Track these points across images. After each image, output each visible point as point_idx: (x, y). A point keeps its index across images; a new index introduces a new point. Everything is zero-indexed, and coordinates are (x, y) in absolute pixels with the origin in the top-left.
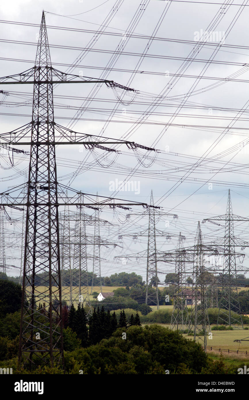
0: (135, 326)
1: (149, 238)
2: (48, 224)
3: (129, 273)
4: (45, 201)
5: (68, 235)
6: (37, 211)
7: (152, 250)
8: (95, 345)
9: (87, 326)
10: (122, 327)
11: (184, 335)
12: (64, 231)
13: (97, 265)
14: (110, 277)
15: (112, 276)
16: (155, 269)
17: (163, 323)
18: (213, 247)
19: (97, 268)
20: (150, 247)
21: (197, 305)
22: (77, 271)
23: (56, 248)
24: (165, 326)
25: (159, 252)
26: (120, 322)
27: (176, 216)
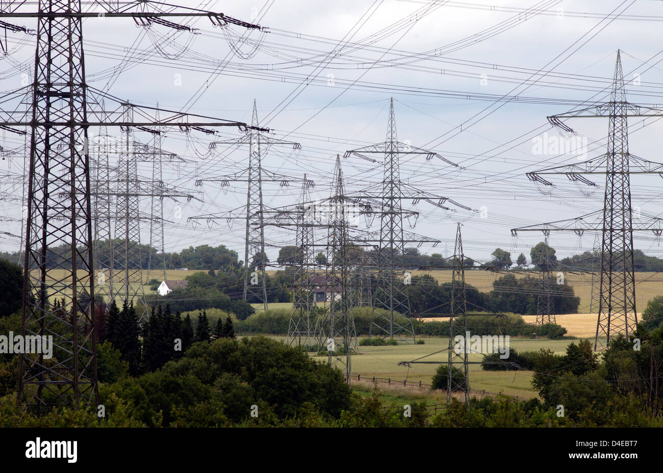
0: (225, 338)
1: (249, 184)
2: (70, 159)
3: (214, 247)
4: (64, 117)
5: (106, 178)
6: (50, 135)
7: (255, 206)
8: (153, 372)
9: (141, 339)
10: (201, 340)
11: (311, 354)
12: (98, 171)
13: (157, 232)
14: (181, 253)
15: (184, 251)
16: (260, 239)
17: (274, 333)
18: (362, 199)
19: (158, 238)
20: (251, 201)
21: (334, 301)
22: (122, 243)
23: (85, 201)
24: (277, 338)
25: (267, 208)
26: (198, 332)
27: (297, 146)
